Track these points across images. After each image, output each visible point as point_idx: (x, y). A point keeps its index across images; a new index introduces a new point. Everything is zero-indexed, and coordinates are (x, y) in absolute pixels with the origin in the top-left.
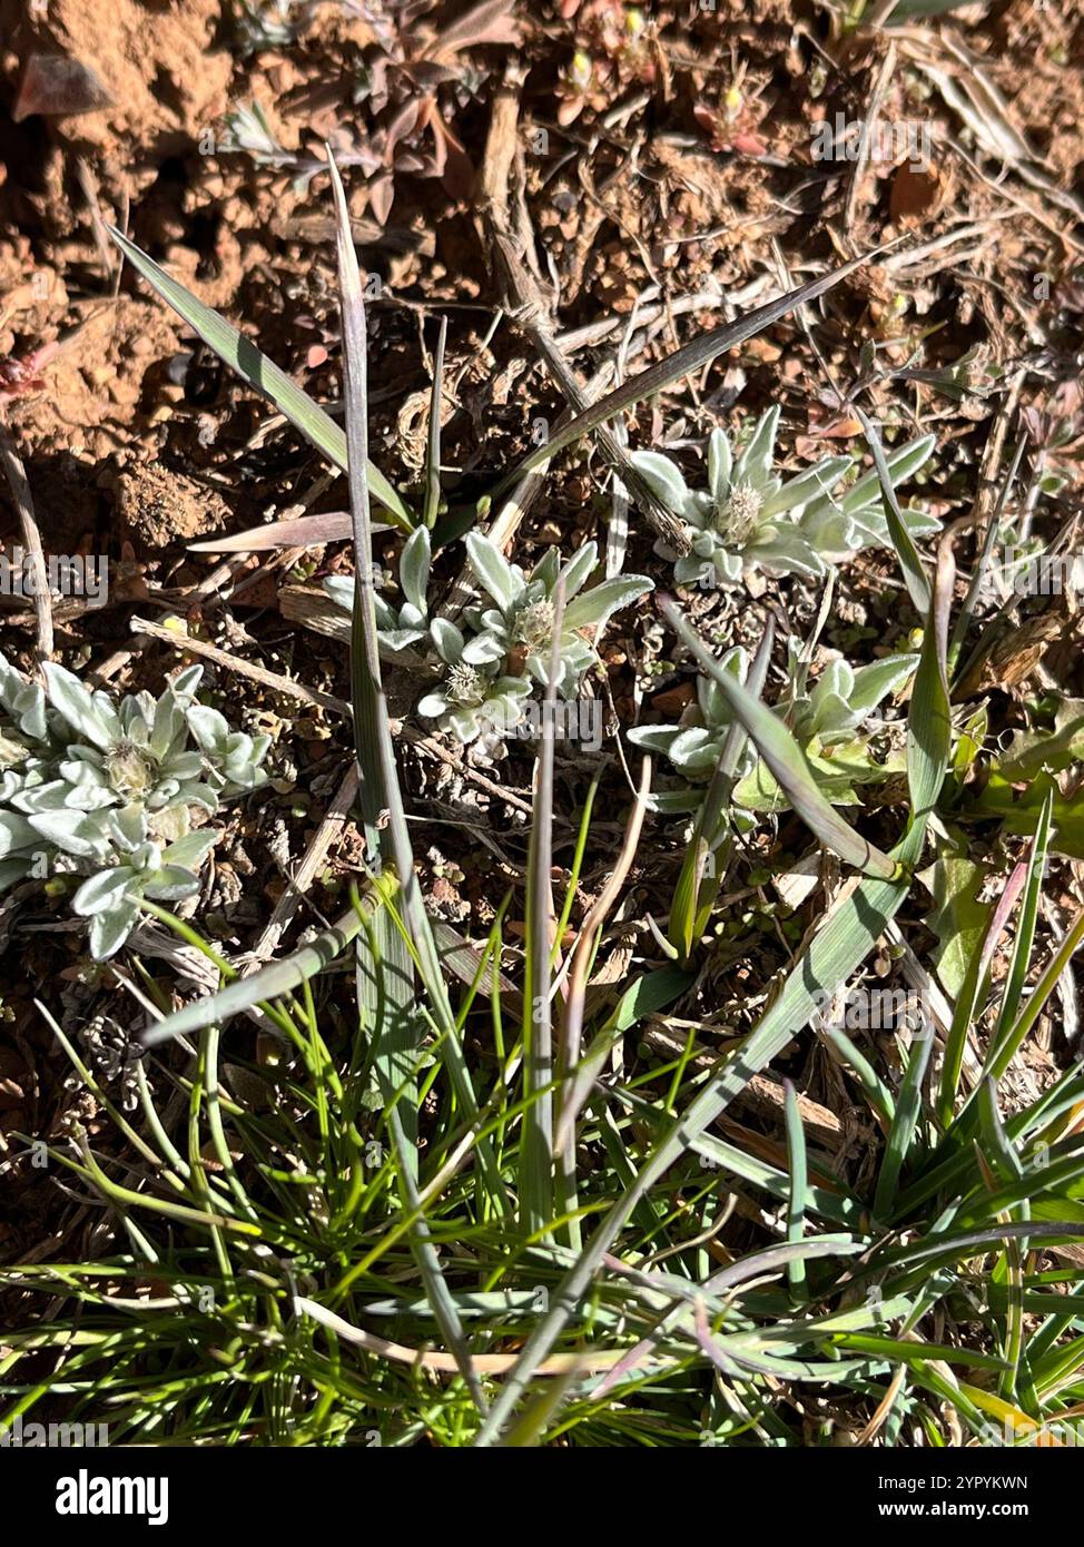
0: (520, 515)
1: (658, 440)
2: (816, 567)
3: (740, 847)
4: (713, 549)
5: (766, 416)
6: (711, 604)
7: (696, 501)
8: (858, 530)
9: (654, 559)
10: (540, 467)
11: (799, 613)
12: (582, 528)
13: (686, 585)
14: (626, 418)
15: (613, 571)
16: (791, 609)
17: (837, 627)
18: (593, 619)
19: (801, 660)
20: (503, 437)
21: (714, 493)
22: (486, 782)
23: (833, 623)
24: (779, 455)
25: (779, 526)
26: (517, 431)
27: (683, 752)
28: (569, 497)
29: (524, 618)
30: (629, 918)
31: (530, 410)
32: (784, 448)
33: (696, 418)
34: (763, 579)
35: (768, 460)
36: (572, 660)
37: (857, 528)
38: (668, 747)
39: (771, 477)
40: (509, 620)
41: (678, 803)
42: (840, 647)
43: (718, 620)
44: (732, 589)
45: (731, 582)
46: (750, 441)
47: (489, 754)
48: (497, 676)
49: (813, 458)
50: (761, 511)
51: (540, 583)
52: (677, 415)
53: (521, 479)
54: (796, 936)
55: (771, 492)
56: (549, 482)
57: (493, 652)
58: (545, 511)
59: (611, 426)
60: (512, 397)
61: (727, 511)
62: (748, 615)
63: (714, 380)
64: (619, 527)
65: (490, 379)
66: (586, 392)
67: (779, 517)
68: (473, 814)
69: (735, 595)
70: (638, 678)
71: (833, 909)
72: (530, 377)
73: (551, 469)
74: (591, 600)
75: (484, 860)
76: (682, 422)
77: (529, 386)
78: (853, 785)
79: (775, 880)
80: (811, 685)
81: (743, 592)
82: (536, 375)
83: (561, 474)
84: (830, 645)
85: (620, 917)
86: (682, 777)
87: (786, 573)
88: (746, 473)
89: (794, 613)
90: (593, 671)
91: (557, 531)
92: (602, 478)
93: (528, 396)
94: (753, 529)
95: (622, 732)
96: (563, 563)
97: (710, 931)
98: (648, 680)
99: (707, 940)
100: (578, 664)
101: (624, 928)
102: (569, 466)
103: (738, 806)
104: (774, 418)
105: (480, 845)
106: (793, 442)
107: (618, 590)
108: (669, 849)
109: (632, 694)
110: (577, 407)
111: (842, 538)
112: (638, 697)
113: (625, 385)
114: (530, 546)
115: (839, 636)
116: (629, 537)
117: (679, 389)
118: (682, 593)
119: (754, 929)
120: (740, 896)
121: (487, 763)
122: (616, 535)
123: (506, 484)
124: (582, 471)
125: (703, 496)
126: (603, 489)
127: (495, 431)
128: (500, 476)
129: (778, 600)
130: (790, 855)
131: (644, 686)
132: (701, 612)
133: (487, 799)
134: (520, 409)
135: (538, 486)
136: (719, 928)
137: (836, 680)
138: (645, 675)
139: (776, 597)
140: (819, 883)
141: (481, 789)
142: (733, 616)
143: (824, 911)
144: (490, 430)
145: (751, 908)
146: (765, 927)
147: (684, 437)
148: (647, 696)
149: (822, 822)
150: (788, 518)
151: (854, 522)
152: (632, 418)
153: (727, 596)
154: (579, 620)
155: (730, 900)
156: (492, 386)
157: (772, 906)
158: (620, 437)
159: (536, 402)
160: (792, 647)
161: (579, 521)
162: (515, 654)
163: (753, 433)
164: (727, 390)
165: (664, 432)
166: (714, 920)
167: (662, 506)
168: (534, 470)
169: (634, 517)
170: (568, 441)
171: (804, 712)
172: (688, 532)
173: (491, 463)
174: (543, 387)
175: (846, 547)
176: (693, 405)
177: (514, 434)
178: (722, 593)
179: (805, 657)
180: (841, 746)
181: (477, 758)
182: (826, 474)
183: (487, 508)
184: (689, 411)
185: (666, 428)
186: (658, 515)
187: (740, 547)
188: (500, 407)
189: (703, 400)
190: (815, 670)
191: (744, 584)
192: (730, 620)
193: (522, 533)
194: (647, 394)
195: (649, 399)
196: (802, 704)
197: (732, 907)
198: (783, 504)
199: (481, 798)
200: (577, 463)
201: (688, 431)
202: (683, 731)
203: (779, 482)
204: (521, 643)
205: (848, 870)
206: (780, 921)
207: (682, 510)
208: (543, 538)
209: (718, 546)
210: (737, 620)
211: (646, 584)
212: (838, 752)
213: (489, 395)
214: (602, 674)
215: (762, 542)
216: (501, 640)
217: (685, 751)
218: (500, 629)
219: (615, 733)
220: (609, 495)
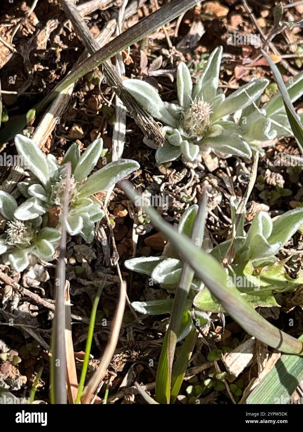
0: (56, 121)
1: (144, 71)
2: (246, 151)
3: (200, 336)
4: (181, 140)
5: (214, 53)
6: (182, 176)
7: (169, 110)
8: (274, 127)
9: (144, 148)
10: (68, 90)
11: (240, 181)
12: (97, 128)
13: (164, 164)
14: (124, 56)
15: (117, 156)
16: (235, 178)
17: (265, 189)
18: (103, 188)
19: (238, 212)
20: (44, 70)
21: (182, 104)
22: (36, 297)
23: (262, 187)
24: (225, 78)
25: (224, 125)
26: (53, 66)
27: (160, 275)
28: (88, 108)
29: (56, 189)
30: (131, 384)
31: (61, 53)
32: (229, 73)
33: (170, 56)
34: (216, 159)
35: (216, 82)
36: (88, 215)
37: (272, 124)
38: (152, 271)
39: (218, 93)
40: (47, 190)
41: (161, 307)
42: (267, 203)
43: (186, 187)
44: (195, 166)
45: (194, 162)
46: (204, 69)
47: (37, 278)
48: (42, 226)
49: (247, 79)
50: (211, 115)
51: (68, 165)
52: (158, 53)
53: (55, 98)
54: (238, 394)
55: (219, 102)
56: (73, 99)
57: (36, 211)
58: (72, 118)
59: (114, 63)
60: (50, 44)
61: (188, 117)
62: (206, 182)
63: (184, 29)
64: (120, 127)
65: (35, 33)
66: (97, 40)
67: (225, 119)
68: (27, 318)
69: (197, 170)
70: (135, 225)
71: (261, 376)
72: (61, 31)
73: (75, 90)
74: (100, 175)
75: (34, 349)
76: (161, 58)
77: (62, 37)
78: (274, 294)
79: (224, 357)
80: (247, 228)
81: (203, 168)
82: (65, 29)
83: (82, 94)
84: (260, 201)
85: (124, 383)
86: (165, 290)
87: (230, 155)
88: (202, 91)
89: (237, 180)
90: (104, 221)
91: (81, 131)
92: (109, 96)
93: (60, 43)
94: (207, 127)
95: (122, 262)
96: (83, 151)
97: (183, 391)
98: (141, 227)
99: (181, 397)
100: (92, 218)
101: (127, 391)
102: (87, 89)
103: (196, 309)
104: (220, 54)
105: (32, 339)
106: (233, 70)
107: (118, 169)
108: (157, 338)
109: (131, 237)
110: (90, 51)
111: (263, 132)
112: (135, 238)
113: (124, 33)
114: (63, 141)
115: (266, 196)
116: (127, 134)
117: (160, 36)
118: (162, 170)
119: (212, 389)
120: (203, 367)
121: (36, 284)
122: (118, 132)
123: (45, 101)
124: (95, 91)
125: (174, 107)
126: (110, 103)
127: (39, 67)
128: (41, 96)
129: (226, 172)
130: (236, 340)
131: (138, 231)
132: (176, 181)
133: (37, 308)
134: (54, 53)
135: (66, 102)
136: (189, 390)
137: (261, 225)
138: (139, 224)
139: (225, 170)
140: (254, 358)
141: (33, 302)
142: (196, 184)
143: (256, 376)
144: (36, 66)
145: (211, 376)
146: (220, 388)
147: (161, 68)
148: (141, 237)
149: (246, 319)
150: (231, 119)
151: (270, 121)
152: (128, 57)
153: (192, 171)
154: (94, 189)
155: (196, 370)
156: (36, 38)
157: (223, 374)
158: (120, 69)
159: (66, 47)
160: (233, 204)
161: (95, 123)
162: (52, 212)
163: (206, 65)
164: (192, 36)
165: (148, 66)
166: (186, 384)
167: (147, 114)
168: (64, 92)
169: (129, 122)
170: (84, 73)
171: (241, 246)
172: (163, 131)
173: (36, 88)
174: (71, 37)
175: (265, 138)
176: (168, 48)
177: (51, 69)
178: (189, 169)
179: (241, 210)
180: (266, 268)
181: (30, 281)
182: (252, 91)
183: (33, 117)
184: (165, 51)
185: (150, 62)
186: (142, 120)
187: (198, 139)
188: (41, 51)
189: (174, 44)
190: (250, 218)
191: (203, 163)
192: (194, 187)
193: (57, 132)
194: (138, 40)
195: (140, 43)
196: (239, 241)
197: (198, 375)
198: (227, 110)
199: (32, 307)
200: (92, 87)
201: (164, 64)
202: (161, 261)
203: (223, 96)
204: (55, 205)
205: (271, 350)
206: (229, 384)
207: (159, 116)
208: (71, 136)
209: (184, 138)
210: (199, 186)
211: (134, 165)
212: (264, 272)
213: (34, 44)
214: (111, 223)
215: (213, 135)
216: (43, 203)
217: (163, 273)
218: (41, 196)
219: (116, 263)
220: (114, 106)
